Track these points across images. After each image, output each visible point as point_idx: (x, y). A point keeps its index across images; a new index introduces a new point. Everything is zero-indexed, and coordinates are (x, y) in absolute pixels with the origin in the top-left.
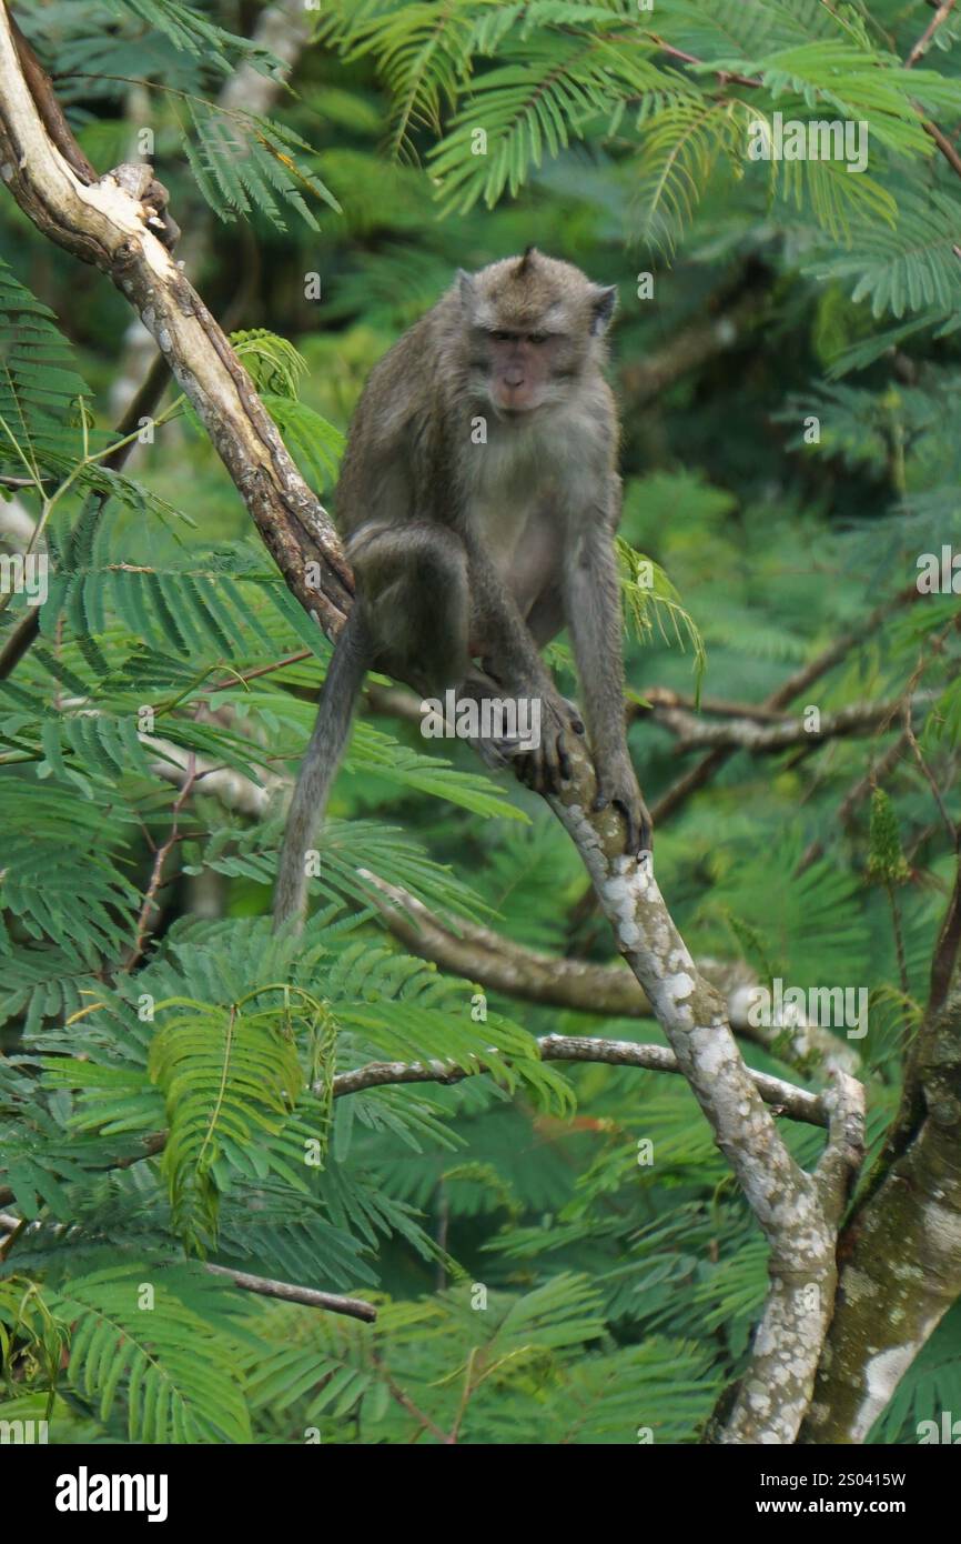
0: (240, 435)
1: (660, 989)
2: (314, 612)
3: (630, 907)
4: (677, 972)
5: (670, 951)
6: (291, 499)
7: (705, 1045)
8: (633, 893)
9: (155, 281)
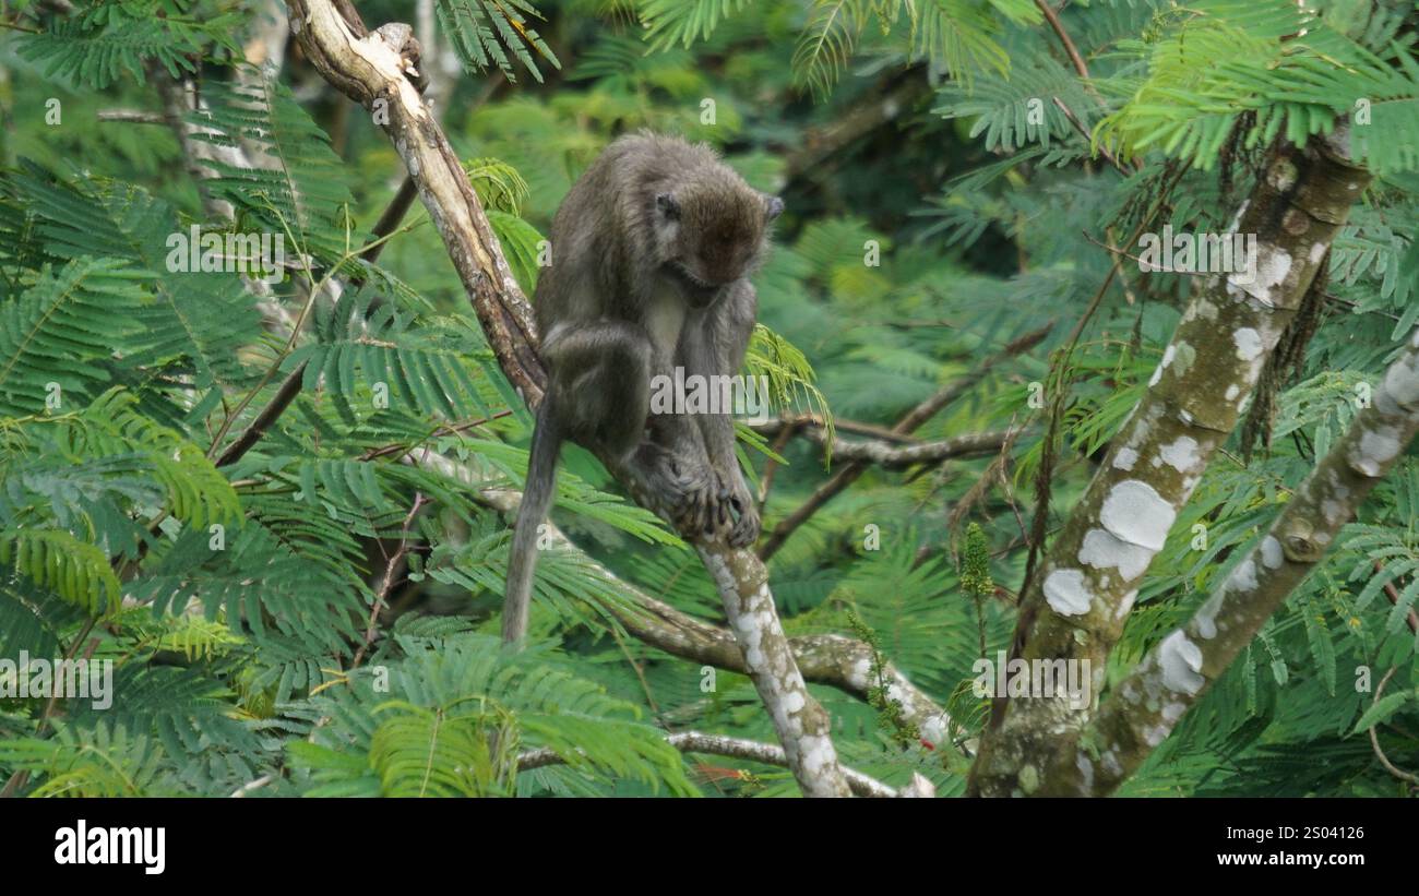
0: (469, 245)
1: (777, 703)
2: (519, 389)
3: (756, 638)
4: (791, 691)
5: (786, 674)
6: (506, 298)
7: (810, 750)
8: (760, 627)
9: (408, 118)
